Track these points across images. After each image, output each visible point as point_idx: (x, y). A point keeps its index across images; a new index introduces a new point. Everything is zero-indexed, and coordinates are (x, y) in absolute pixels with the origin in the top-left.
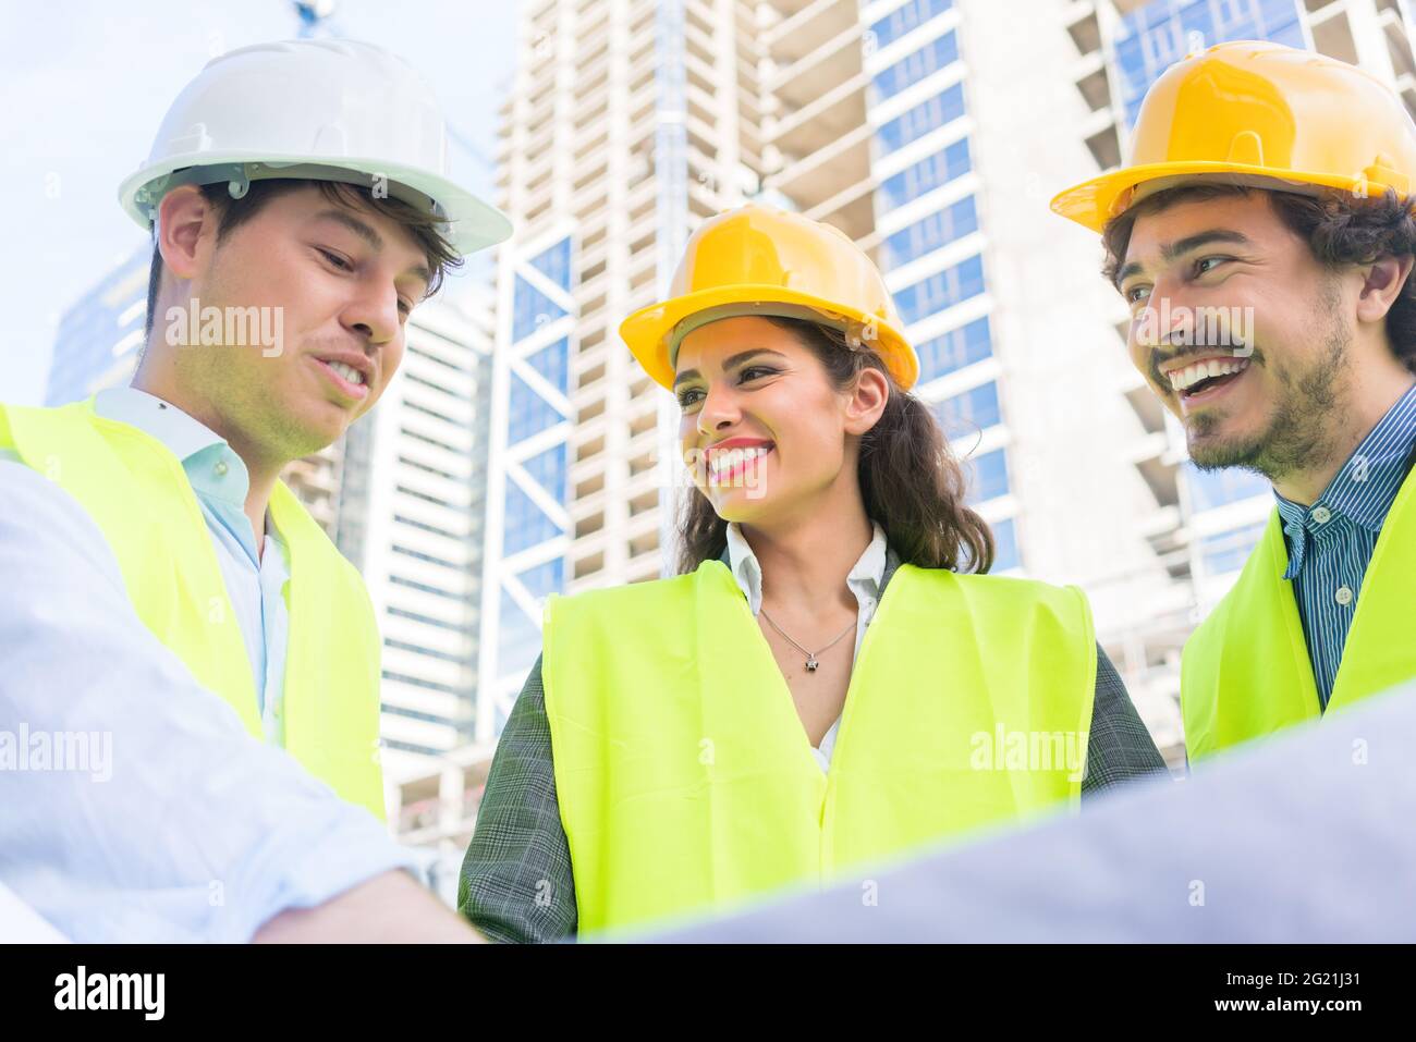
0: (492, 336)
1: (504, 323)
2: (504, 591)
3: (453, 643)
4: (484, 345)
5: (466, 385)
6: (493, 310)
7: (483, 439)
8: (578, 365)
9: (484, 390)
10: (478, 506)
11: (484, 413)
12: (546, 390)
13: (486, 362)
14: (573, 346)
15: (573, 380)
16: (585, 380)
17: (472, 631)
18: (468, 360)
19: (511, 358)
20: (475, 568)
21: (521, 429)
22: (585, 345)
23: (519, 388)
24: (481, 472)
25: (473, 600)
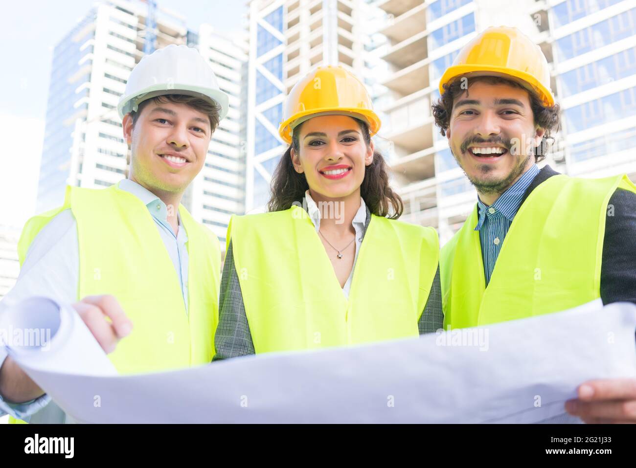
0: (248, 54)
1: (253, 47)
2: (255, 170)
3: (233, 193)
4: (244, 58)
5: (236, 76)
6: (248, 41)
7: (245, 102)
8: (287, 67)
9: (245, 79)
10: (243, 132)
11: (245, 89)
12: (273, 79)
13: (245, 66)
14: (285, 58)
15: (285, 74)
16: (291, 74)
17: (242, 188)
18: (237, 65)
19: (256, 64)
20: (243, 160)
21: (261, 97)
22: (290, 57)
23: (260, 78)
24: (244, 117)
25: (242, 174)
